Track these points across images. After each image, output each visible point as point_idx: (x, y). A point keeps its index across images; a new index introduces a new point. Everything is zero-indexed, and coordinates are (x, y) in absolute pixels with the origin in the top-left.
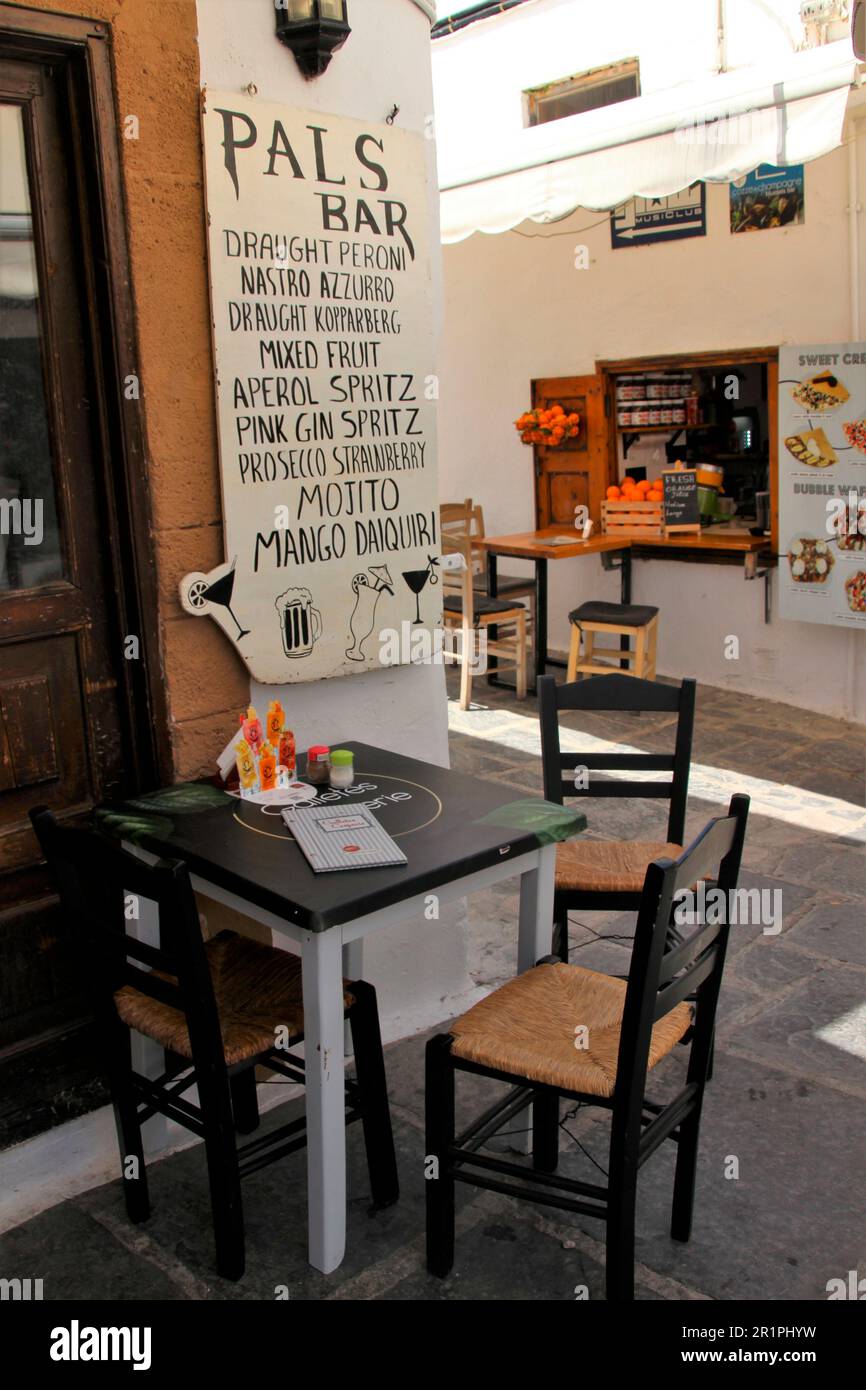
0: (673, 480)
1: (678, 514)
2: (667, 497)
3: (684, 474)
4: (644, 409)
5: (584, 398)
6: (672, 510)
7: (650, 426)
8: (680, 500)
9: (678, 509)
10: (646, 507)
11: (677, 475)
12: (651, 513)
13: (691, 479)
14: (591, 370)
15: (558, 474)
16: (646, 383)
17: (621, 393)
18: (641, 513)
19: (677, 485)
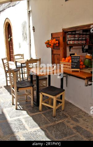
0: (74, 58)
1: (74, 66)
2: (72, 62)
3: (77, 56)
4: (73, 40)
5: (59, 37)
6: (73, 65)
7: (75, 44)
8: (75, 63)
9: (75, 65)
10: (68, 64)
11: (75, 57)
12: (69, 65)
13: (79, 58)
14: (61, 31)
15: (55, 54)
16: (75, 34)
17: (68, 36)
18: (67, 65)
19: (75, 59)
